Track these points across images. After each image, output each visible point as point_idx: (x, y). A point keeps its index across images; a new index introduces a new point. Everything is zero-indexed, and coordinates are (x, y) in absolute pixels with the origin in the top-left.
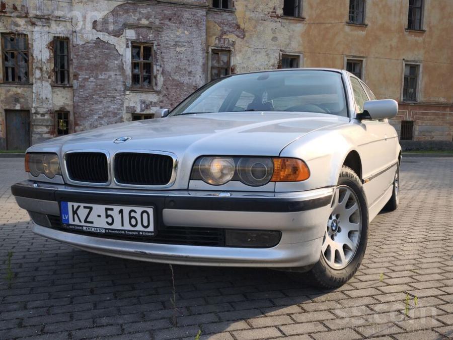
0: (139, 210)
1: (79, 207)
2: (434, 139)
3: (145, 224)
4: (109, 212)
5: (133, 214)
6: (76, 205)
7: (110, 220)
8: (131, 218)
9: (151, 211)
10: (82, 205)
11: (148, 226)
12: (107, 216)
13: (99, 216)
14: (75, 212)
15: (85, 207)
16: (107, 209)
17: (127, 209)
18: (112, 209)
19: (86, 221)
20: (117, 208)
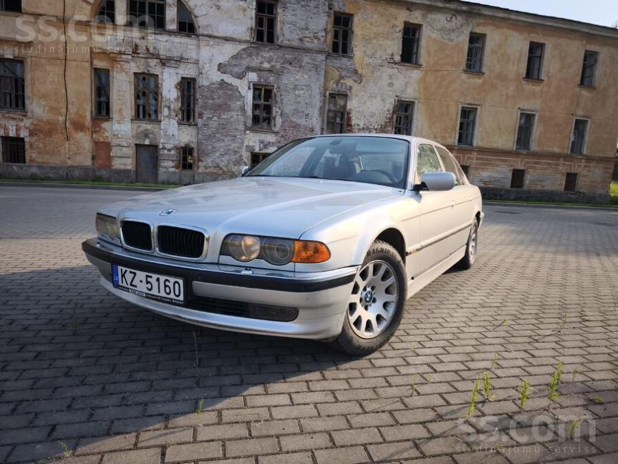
0: (172, 280)
1: (126, 271)
2: (545, 188)
3: (177, 293)
4: (149, 279)
5: (167, 283)
6: (124, 269)
7: (149, 286)
8: (166, 286)
9: (181, 282)
10: (129, 270)
11: (178, 296)
12: (148, 282)
13: (141, 281)
14: (123, 276)
15: (131, 272)
16: (147, 276)
17: (162, 278)
18: (151, 277)
19: (131, 285)
20: (155, 276)
